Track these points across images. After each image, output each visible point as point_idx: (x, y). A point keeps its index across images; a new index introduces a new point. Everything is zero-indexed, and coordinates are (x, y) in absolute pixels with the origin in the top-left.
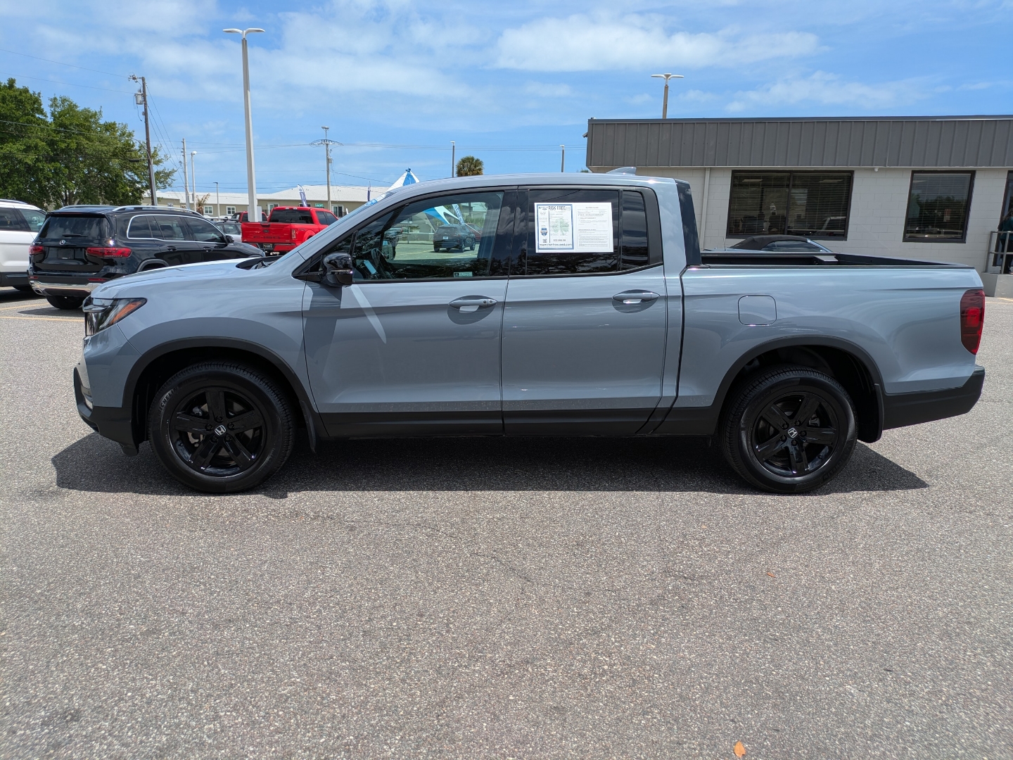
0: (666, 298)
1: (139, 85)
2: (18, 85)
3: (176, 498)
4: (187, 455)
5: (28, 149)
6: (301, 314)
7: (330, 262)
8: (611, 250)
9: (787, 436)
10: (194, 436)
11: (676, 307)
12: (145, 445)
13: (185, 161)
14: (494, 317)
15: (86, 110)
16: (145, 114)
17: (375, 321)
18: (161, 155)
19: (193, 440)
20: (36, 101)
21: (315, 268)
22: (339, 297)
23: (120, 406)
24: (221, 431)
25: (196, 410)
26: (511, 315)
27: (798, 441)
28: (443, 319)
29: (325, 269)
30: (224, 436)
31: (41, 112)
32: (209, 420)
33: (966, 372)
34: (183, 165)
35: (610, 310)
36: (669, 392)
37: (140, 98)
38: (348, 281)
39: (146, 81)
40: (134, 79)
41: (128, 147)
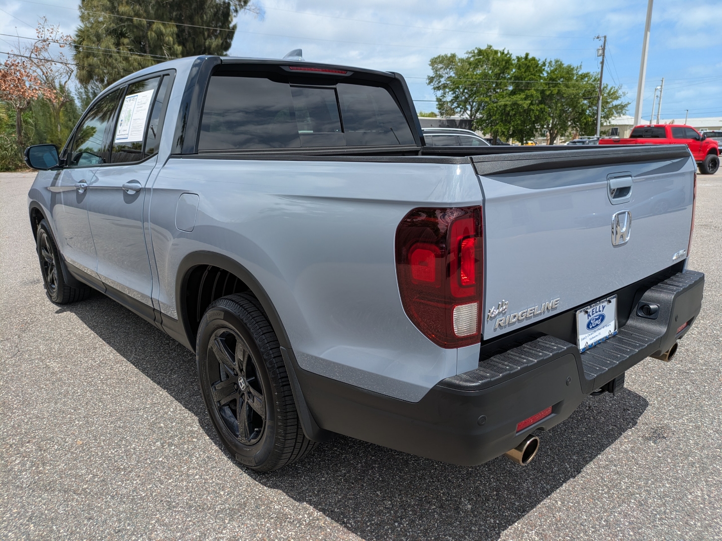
0: (145, 190)
1: (602, 43)
8: (142, 139)
13: (661, 95)
15: (569, 66)
16: (602, 63)
34: (659, 98)
37: (601, 52)
39: (607, 39)
40: (598, 38)
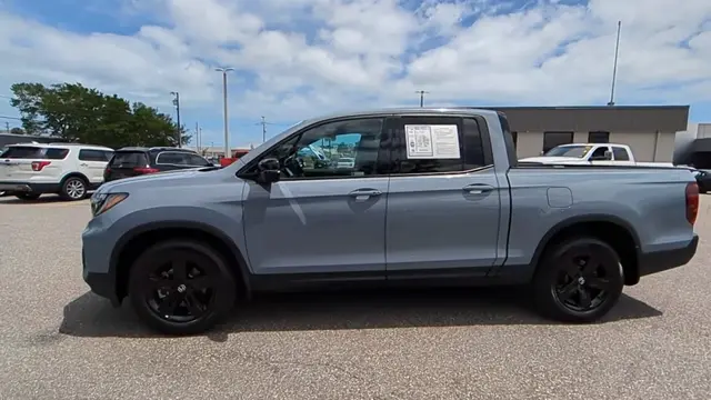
0: (499, 189)
2: (118, 97)
3: (145, 340)
4: (156, 307)
5: (121, 127)
6: (242, 203)
7: (263, 165)
8: (459, 157)
9: (578, 283)
10: (163, 293)
11: (505, 196)
12: (126, 300)
14: (381, 203)
16: (178, 109)
17: (296, 208)
18: (185, 129)
19: (161, 296)
20: (127, 104)
21: (252, 170)
22: (269, 190)
23: (107, 271)
24: (182, 289)
25: (165, 274)
26: (393, 202)
27: (585, 286)
28: (344, 205)
29: (259, 170)
30: (184, 292)
31: (128, 109)
32: (174, 281)
33: (687, 238)
34: (196, 133)
35: (460, 198)
36: (502, 255)
37: (176, 102)
38: (276, 178)
39: (178, 94)
40: (173, 93)
41: (170, 125)
